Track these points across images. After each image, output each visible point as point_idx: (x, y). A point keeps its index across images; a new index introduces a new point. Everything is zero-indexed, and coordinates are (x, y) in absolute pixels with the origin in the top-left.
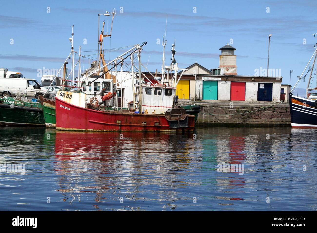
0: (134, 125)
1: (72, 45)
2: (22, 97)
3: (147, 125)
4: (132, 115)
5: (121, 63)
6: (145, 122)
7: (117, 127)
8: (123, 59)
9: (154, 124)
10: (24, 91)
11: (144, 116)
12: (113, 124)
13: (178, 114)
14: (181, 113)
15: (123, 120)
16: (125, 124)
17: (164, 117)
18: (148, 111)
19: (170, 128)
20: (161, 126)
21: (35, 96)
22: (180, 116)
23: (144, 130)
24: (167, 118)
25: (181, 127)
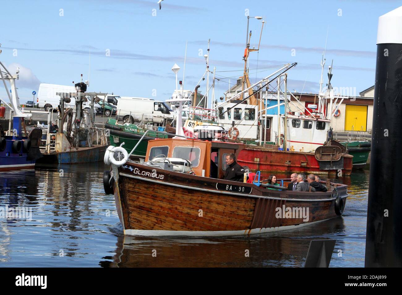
0: (276, 164)
1: (207, 63)
2: (146, 124)
3: (291, 165)
4: (274, 152)
5: (267, 86)
6: (290, 162)
7: (255, 166)
8: (268, 82)
9: (301, 164)
10: (150, 116)
11: (289, 154)
12: (250, 162)
13: (331, 153)
14: (335, 152)
15: (262, 158)
16: (264, 163)
17: (314, 156)
18: (294, 148)
19: (320, 169)
20: (310, 167)
21: (163, 123)
22: (333, 155)
23: (288, 171)
24: (317, 157)
25: (334, 169)
